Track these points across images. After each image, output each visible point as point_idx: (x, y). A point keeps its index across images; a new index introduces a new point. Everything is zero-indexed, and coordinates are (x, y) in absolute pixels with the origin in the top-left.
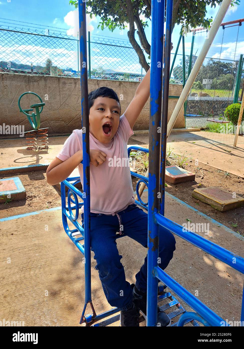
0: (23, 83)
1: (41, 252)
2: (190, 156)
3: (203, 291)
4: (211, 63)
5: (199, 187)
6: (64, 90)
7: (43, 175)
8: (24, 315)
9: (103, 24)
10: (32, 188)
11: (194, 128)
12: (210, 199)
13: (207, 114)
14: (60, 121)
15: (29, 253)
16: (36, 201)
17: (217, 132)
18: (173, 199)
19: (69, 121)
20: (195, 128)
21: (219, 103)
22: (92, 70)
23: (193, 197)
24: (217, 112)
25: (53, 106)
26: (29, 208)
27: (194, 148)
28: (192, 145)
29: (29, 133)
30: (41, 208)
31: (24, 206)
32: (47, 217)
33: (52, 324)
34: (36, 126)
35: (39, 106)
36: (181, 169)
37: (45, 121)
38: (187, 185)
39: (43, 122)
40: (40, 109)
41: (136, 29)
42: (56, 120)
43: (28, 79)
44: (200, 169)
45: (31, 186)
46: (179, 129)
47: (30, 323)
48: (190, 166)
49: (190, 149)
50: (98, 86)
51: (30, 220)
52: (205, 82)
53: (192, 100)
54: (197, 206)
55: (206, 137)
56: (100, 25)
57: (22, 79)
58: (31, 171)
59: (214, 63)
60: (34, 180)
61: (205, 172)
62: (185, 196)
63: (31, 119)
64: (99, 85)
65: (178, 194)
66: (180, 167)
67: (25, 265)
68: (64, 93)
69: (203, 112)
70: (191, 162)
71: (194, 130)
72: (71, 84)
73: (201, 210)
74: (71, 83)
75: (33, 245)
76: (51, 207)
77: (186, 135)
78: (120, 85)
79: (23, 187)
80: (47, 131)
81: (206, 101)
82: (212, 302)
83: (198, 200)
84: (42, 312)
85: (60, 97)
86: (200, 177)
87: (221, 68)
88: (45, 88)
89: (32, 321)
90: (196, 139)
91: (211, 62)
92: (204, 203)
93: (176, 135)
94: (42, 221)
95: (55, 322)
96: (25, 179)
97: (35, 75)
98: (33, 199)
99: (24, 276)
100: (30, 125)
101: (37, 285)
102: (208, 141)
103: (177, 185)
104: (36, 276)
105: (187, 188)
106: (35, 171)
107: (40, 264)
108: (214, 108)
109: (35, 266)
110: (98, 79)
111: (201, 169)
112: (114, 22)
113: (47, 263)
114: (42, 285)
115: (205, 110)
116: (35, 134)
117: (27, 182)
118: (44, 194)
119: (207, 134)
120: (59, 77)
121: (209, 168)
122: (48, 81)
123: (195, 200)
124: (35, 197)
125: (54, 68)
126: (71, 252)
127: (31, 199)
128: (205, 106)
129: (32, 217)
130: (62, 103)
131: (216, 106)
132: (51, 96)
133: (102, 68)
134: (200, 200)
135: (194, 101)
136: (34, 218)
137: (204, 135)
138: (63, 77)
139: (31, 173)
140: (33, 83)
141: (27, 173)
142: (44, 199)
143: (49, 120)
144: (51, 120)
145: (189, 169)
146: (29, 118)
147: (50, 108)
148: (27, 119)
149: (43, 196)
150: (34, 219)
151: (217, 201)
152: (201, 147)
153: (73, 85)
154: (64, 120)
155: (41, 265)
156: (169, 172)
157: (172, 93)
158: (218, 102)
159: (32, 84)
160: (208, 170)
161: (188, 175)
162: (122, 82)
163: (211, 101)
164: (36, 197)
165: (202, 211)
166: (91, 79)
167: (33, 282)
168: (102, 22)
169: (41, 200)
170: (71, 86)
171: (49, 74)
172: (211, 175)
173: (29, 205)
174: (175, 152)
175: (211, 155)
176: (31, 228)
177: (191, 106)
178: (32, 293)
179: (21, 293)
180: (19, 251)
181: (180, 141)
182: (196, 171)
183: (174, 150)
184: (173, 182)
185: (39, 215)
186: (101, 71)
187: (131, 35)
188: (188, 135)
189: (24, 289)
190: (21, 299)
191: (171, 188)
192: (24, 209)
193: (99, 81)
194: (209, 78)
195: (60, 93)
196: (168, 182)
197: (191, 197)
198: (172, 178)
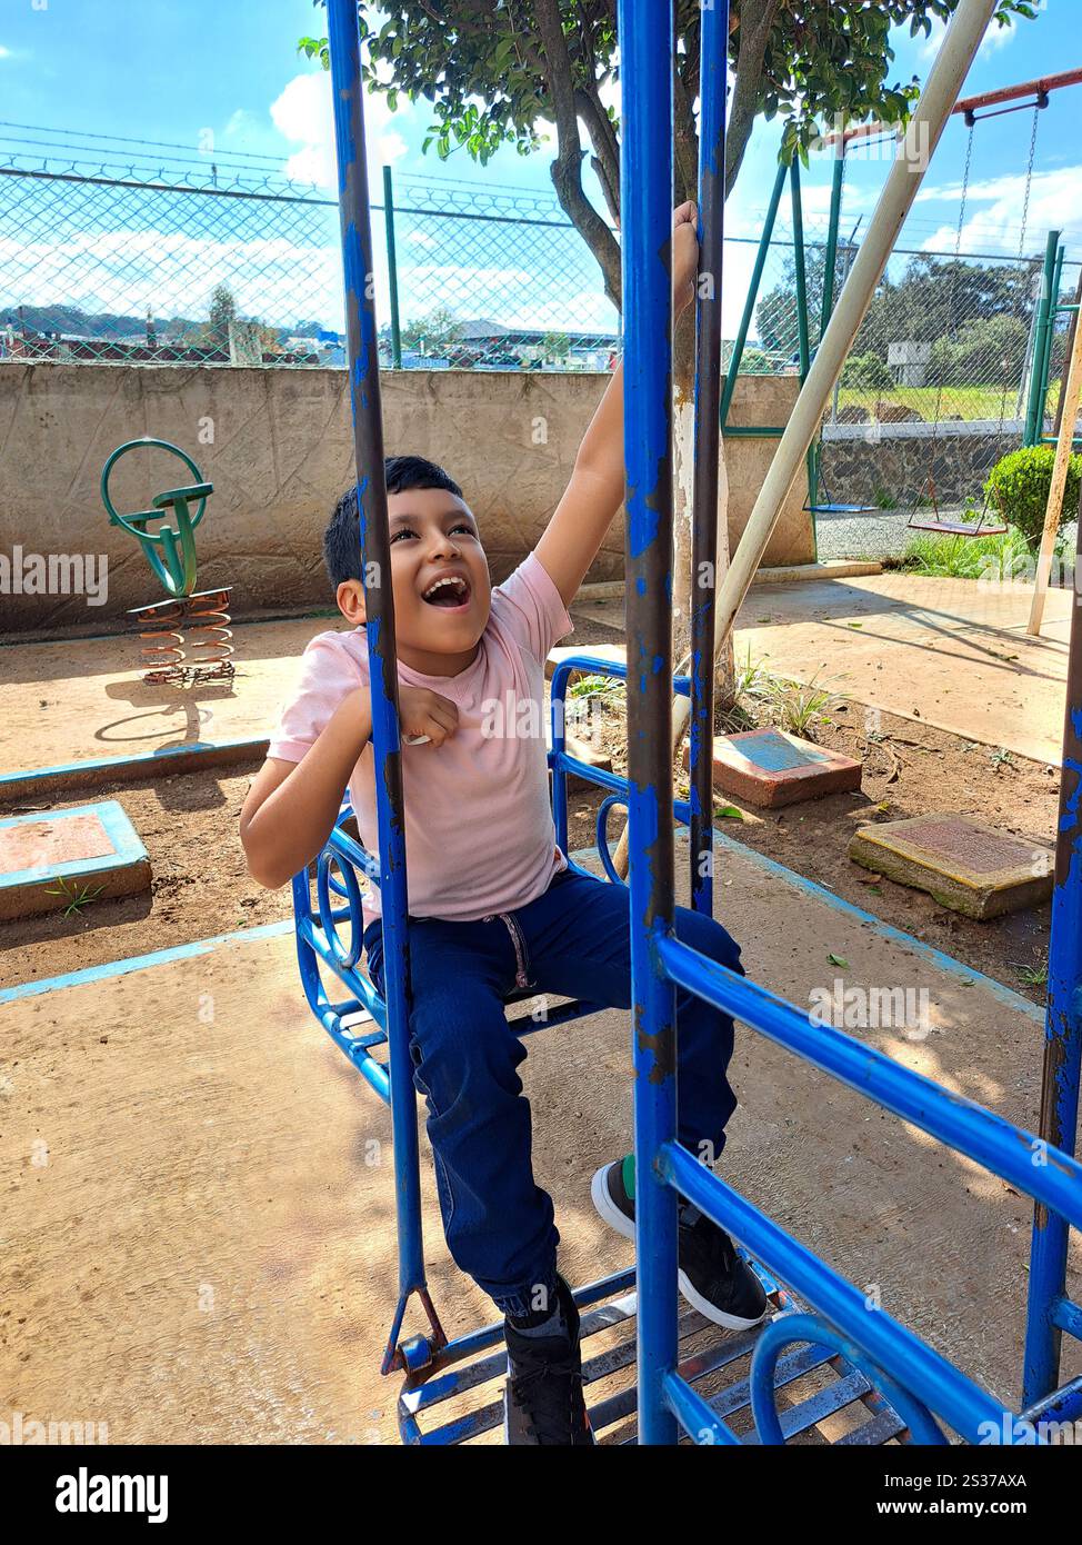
0: (118, 403)
1: (224, 1111)
2: (842, 683)
3: (901, 1256)
4: (922, 273)
5: (879, 818)
6: (291, 421)
7: (217, 788)
8: (168, 1369)
9: (444, 133)
10: (174, 844)
11: (855, 563)
12: (927, 868)
13: (911, 495)
14: (279, 555)
15: (176, 1117)
16: (192, 898)
17: (955, 574)
18: (769, 874)
19: (315, 555)
20: (859, 563)
21: (961, 448)
22: (404, 327)
23: (853, 861)
24: (952, 486)
25: (246, 494)
26: (166, 929)
27: (855, 650)
28: (848, 635)
29: (153, 611)
30: (215, 928)
31: (145, 922)
32: (243, 964)
33: (282, 1402)
34: (179, 581)
35: (190, 499)
36: (799, 743)
37: (215, 557)
38: (828, 809)
39: (207, 562)
40: (193, 508)
41: (587, 152)
42: (264, 554)
43: (137, 384)
44: (883, 740)
45: (171, 836)
46: (789, 569)
47: (192, 1399)
48: (840, 728)
49: (841, 653)
50: (433, 400)
51: (172, 979)
52: (898, 354)
53: (841, 441)
54: (872, 900)
55: (909, 600)
56: (432, 139)
57: (111, 383)
58: (167, 776)
59: (935, 270)
60: (183, 810)
61: (905, 752)
62: (820, 857)
63: (159, 553)
64: (439, 395)
65: (788, 849)
66: (797, 735)
67: (163, 1165)
68: (292, 434)
69: (894, 490)
70: (845, 709)
71: (853, 570)
72: (318, 397)
73: (891, 915)
74: (317, 393)
75: (192, 1081)
76: (259, 920)
77: (820, 596)
78: (526, 389)
79: (137, 840)
80: (224, 602)
81: (904, 439)
82: (940, 1303)
83: (874, 872)
84: (239, 1353)
85: (275, 452)
86: (883, 773)
87: (969, 290)
89: (203, 1394)
90: (866, 610)
91: (923, 268)
92: (904, 885)
93: (775, 596)
94: (222, 981)
95: (295, 1395)
96: (145, 807)
97: (165, 364)
98: (183, 891)
99: (162, 1210)
100: (155, 576)
101: (214, 1245)
102: (916, 616)
103: (786, 813)
104: (209, 1210)
105: (829, 823)
106: (182, 774)
107: (222, 1162)
108: (940, 470)
109: (202, 1169)
110: (434, 370)
111: (888, 738)
112: (493, 123)
113: (251, 1155)
114: (232, 1248)
115: (903, 481)
116: (175, 615)
117: (152, 820)
118: (224, 870)
119: (911, 585)
120: (267, 366)
121: (923, 733)
122: (222, 387)
123: (862, 872)
124: (187, 882)
125: (246, 326)
126: (348, 1107)
127: (171, 888)
128: (903, 463)
129: (183, 965)
130: (282, 481)
131: (949, 460)
132: (237, 449)
133: (450, 316)
134: (884, 875)
135: (852, 441)
136: (190, 971)
137: (901, 591)
138: (282, 370)
139: (169, 782)
140: (159, 399)
141: (152, 781)
142: (228, 890)
143: (233, 554)
144: (243, 553)
145: (835, 739)
146: (151, 549)
147: (237, 501)
148: (140, 554)
149: (220, 877)
150: (189, 976)
151: (960, 877)
152: (888, 642)
153: (328, 401)
154: (295, 550)
155: (228, 1165)
156: (747, 756)
157: (753, 417)
158: (957, 444)
159: (154, 403)
160: (915, 745)
161: (833, 767)
162: (536, 379)
163: (925, 440)
164: (193, 882)
165: (892, 921)
166: (404, 369)
167: (198, 1234)
168: (440, 123)
169: (214, 892)
170: (318, 403)
171: (227, 359)
172: (931, 766)
173: (166, 916)
174: (773, 668)
175: (931, 675)
176: (179, 1013)
177: (837, 467)
178: (197, 1278)
179: (152, 1277)
180: (137, 1109)
181: (793, 620)
182: (863, 749)
183: (771, 662)
184: (765, 799)
185: (209, 958)
186: (445, 329)
187: (566, 174)
188: (827, 592)
189: (164, 1265)
190: (152, 1305)
191: (760, 826)
192: (146, 933)
193: (436, 376)
194: (918, 337)
195: (273, 436)
196: (745, 801)
197: (848, 861)
198: (762, 784)
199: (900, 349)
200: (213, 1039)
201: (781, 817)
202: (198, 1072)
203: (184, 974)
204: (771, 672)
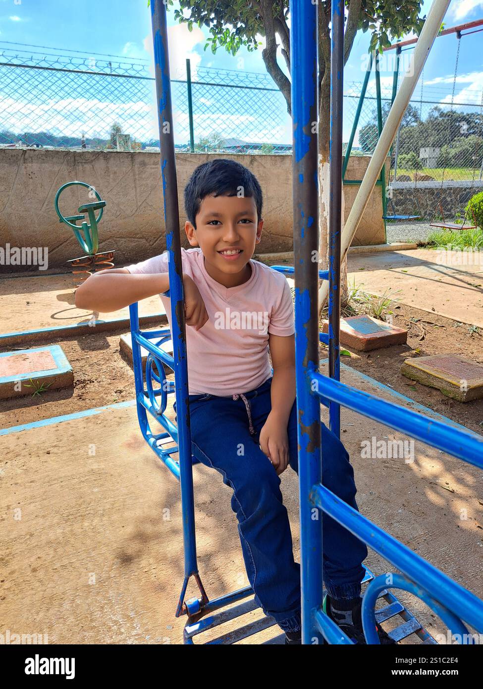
0: (64, 168)
1: (103, 485)
2: (398, 296)
3: (426, 556)
4: (436, 116)
5: (415, 356)
6: (144, 176)
7: (106, 341)
8: (71, 605)
9: (214, 42)
10: (85, 365)
11: (404, 244)
12: (439, 378)
13: (430, 215)
14: (137, 238)
15: (80, 488)
16: (93, 389)
18: (362, 380)
19: (154, 238)
20: (406, 244)
21: (454, 193)
22: (197, 141)
23: (403, 375)
24: (449, 211)
25: (123, 210)
26: (80, 403)
27: (404, 282)
28: (401, 276)
29: (78, 261)
30: (102, 403)
31: (70, 400)
32: (115, 419)
33: (125, 621)
34: (90, 248)
35: (95, 208)
36: (378, 322)
37: (108, 239)
38: (391, 352)
39: (104, 241)
40: (97, 214)
42: (130, 238)
43: (73, 159)
44: (417, 321)
45: (84, 361)
46: (373, 247)
47: (82, 619)
48: (396, 316)
49: (398, 283)
51: (81, 425)
52: (424, 153)
53: (398, 189)
54: (412, 393)
55: (430, 260)
56: (209, 44)
57: (61, 158)
58: (83, 335)
59: (442, 115)
60: (90, 350)
61: (428, 327)
62: (387, 373)
63: (82, 237)
65: (372, 370)
66: (377, 318)
67: (73, 510)
68: (144, 182)
69: (423, 213)
70: (399, 308)
71: (403, 247)
72: (156, 165)
73: (420, 400)
75: (89, 471)
76: (123, 399)
77: (388, 258)
78: (252, 161)
79: (67, 363)
80: (111, 257)
81: (427, 189)
83: (413, 380)
84: (105, 598)
85: (136, 191)
86: (417, 336)
87: (457, 124)
88: (106, 174)
89: (87, 617)
90: (409, 265)
91: (436, 114)
92: (427, 386)
93: (366, 258)
94: (105, 426)
95: (131, 618)
96: (72, 349)
98: (88, 386)
99: (72, 531)
100: (82, 248)
101: (96, 547)
102: (432, 267)
103: (372, 354)
104: (94, 530)
105: (391, 358)
106: (90, 334)
107: (101, 508)
108: (444, 203)
109: (92, 512)
110: (209, 153)
111: (420, 320)
112: (237, 36)
113: (115, 506)
114: (105, 548)
115: (426, 208)
116: (89, 263)
117: (75, 354)
118: (108, 377)
119: (431, 254)
120: (133, 151)
121: (436, 319)
122: (112, 161)
123: (407, 380)
124: (90, 382)
125: (124, 137)
126: (162, 484)
127: (83, 385)
128: (427, 200)
129: (87, 419)
130: (139, 204)
131: (448, 199)
132: (119, 189)
133: (219, 137)
134: (418, 381)
135: (403, 190)
136: (90, 422)
137: (426, 257)
138: (140, 153)
139: (84, 338)
140: (83, 166)
141: (77, 337)
142: (109, 386)
143: (116, 238)
144: (121, 237)
145: (395, 321)
146: (78, 233)
147: (118, 213)
148: (74, 237)
149: (105, 380)
150: (90, 424)
151: (454, 382)
152: (420, 279)
154: (145, 236)
155: (104, 510)
156: (353, 327)
157: (357, 176)
158: (452, 191)
159: (80, 167)
160: (433, 324)
161: (394, 333)
162: (257, 157)
163: (437, 189)
164: (93, 382)
165: (422, 403)
166: (196, 153)
167: (88, 542)
168: (212, 37)
169: (102, 387)
170: (156, 168)
171: (115, 148)
172: (440, 333)
173: (80, 397)
174: (365, 289)
175: (440, 293)
176: (84, 440)
178: (87, 562)
179: (66, 562)
180: (62, 484)
181: (375, 269)
182: (408, 325)
183: (364, 287)
184: (362, 347)
185: (99, 416)
186: (217, 143)
187: (270, 56)
188: (391, 257)
189: (71, 556)
190: (65, 574)
191: (359, 359)
192: (70, 405)
193: (210, 156)
194: (433, 146)
195: (135, 183)
196: (352, 348)
197: (400, 375)
198: (360, 340)
199: (425, 151)
200: (99, 453)
201: (369, 356)
202: (92, 468)
203: (87, 423)
204: (365, 291)
